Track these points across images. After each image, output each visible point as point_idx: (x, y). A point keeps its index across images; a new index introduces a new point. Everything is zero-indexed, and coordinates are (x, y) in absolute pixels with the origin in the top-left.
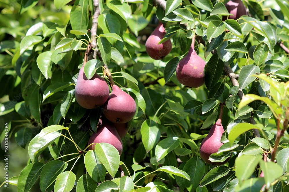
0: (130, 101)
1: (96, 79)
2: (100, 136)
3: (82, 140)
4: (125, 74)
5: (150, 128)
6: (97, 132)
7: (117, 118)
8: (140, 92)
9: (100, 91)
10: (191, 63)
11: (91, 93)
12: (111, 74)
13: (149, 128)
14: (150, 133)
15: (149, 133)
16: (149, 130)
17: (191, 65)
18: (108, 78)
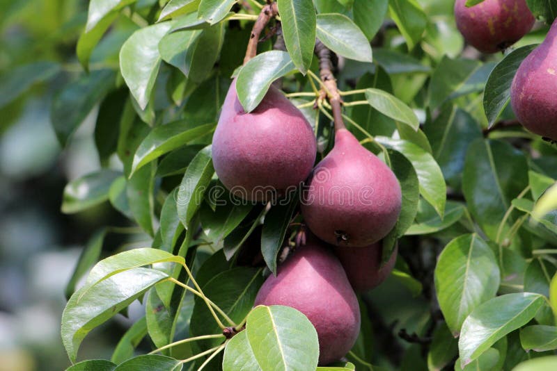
0: (377, 181)
1: (271, 110)
2: (285, 284)
3: (243, 293)
4: (379, 96)
5: (471, 263)
6: (278, 273)
7: (337, 232)
8: (431, 151)
9: (281, 148)
10: (552, 68)
11: (250, 155)
12: (341, 96)
13: (466, 263)
14: (467, 278)
15: (464, 278)
16: (465, 269)
17: (551, 72)
18: (330, 107)
